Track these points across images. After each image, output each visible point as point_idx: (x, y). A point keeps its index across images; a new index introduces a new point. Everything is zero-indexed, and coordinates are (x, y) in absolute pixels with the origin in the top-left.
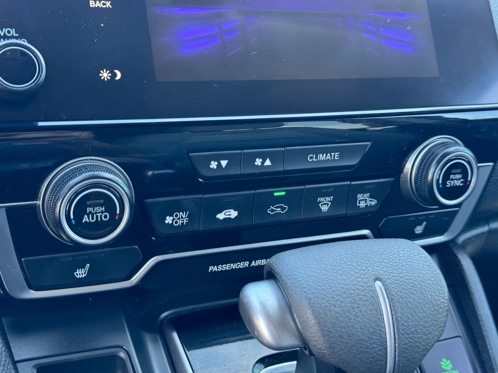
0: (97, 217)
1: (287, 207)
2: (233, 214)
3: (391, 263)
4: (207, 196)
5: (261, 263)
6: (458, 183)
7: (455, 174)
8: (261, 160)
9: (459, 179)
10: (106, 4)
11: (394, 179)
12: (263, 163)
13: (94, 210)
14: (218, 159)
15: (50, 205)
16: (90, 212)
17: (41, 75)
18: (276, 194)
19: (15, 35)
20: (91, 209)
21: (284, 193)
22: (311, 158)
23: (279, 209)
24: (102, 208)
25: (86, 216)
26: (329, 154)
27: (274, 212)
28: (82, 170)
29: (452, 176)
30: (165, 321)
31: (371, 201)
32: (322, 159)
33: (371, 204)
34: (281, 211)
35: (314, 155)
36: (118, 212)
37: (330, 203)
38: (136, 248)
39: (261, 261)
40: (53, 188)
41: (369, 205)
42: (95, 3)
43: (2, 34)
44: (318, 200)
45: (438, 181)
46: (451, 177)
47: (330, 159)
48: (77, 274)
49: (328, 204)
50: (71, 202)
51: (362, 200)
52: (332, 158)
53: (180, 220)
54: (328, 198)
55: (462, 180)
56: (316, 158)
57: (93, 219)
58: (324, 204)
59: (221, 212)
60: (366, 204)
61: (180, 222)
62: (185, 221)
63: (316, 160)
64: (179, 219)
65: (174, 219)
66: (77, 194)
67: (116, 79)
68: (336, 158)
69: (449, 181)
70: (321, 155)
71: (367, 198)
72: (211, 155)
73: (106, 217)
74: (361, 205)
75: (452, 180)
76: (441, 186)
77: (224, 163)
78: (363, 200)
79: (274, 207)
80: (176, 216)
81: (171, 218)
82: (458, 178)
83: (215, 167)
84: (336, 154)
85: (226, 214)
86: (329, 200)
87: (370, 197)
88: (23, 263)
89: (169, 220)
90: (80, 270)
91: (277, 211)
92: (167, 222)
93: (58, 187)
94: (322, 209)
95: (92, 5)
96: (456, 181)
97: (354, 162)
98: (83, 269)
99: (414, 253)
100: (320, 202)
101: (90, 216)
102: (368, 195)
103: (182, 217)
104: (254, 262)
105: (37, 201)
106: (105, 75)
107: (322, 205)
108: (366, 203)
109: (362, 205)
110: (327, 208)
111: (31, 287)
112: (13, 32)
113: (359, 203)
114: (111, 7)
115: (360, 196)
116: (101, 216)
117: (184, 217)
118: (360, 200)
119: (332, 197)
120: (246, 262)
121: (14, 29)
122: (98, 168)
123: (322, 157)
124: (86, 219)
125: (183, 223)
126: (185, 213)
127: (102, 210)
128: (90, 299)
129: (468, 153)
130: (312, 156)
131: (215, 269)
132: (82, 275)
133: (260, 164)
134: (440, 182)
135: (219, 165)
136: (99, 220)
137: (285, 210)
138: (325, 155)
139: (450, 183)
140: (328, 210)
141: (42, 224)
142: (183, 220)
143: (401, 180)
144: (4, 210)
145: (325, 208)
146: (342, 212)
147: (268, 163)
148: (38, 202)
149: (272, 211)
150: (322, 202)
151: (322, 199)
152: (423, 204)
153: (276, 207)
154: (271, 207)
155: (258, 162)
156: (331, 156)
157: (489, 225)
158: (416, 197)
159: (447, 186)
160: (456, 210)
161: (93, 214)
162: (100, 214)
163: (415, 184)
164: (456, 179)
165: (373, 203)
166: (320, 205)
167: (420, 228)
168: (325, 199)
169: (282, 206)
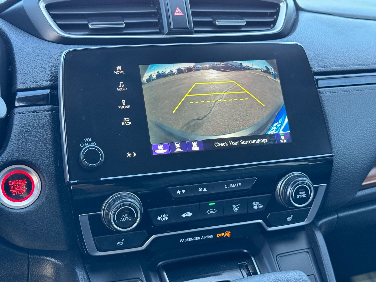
0: (126, 218)
1: (216, 210)
2: (190, 214)
4: (176, 206)
5: (206, 237)
6: (303, 196)
7: (301, 191)
8: (201, 189)
9: (304, 194)
10: (129, 123)
11: (271, 194)
12: (202, 190)
13: (125, 216)
14: (181, 189)
15: (107, 214)
16: (123, 217)
17: (102, 159)
18: (210, 204)
19: (91, 141)
20: (124, 215)
21: (214, 204)
22: (226, 186)
23: (212, 211)
24: (128, 215)
25: (121, 218)
26: (235, 184)
27: (210, 213)
28: (120, 198)
29: (300, 193)
30: (160, 267)
32: (232, 187)
33: (260, 207)
34: (213, 212)
35: (228, 185)
36: (135, 216)
37: (238, 207)
38: (144, 232)
39: (206, 236)
40: (108, 206)
41: (259, 208)
42: (124, 124)
43: (86, 141)
44: (232, 206)
45: (292, 195)
46: (299, 193)
47: (236, 186)
48: (118, 244)
49: (237, 208)
50: (115, 212)
51: (255, 205)
52: (237, 186)
54: (237, 205)
55: (306, 194)
56: (229, 186)
57: (124, 220)
58: (235, 208)
60: (258, 207)
61: (164, 219)
62: (167, 219)
63: (229, 187)
64: (164, 217)
65: (161, 218)
66: (118, 209)
67: (134, 156)
68: (239, 186)
69: (298, 195)
70: (231, 185)
72: (177, 188)
73: (130, 218)
74: (255, 208)
75: (300, 194)
76: (294, 198)
77: (184, 191)
78: (256, 205)
80: (162, 216)
81: (160, 217)
82: (303, 193)
83: (180, 193)
84: (239, 184)
85: (186, 214)
86: (238, 206)
87: (259, 204)
88: (95, 239)
89: (159, 218)
90: (120, 242)
91: (211, 212)
92: (158, 219)
93: (110, 206)
94: (235, 210)
95: (123, 124)
96: (302, 195)
97: (249, 187)
98: (121, 242)
100: (233, 207)
101: (123, 218)
102: (258, 202)
103: (165, 217)
104: (203, 237)
106: (129, 155)
107: (234, 209)
108: (257, 206)
109: (256, 207)
110: (237, 210)
111: (98, 250)
112: (90, 140)
113: (254, 207)
114: (131, 124)
115: (254, 204)
116: (128, 218)
117: (166, 216)
118: (254, 206)
119: (239, 204)
120: (199, 237)
121: (90, 139)
122: (126, 197)
123: (232, 186)
124: (121, 220)
126: (166, 215)
128: (125, 256)
129: (308, 181)
130: (227, 185)
131: (183, 240)
132: (121, 244)
133: (201, 191)
134: (294, 196)
135: (181, 192)
136: (127, 220)
137: (215, 212)
138: (233, 185)
139: (299, 196)
140: (238, 211)
141: (103, 222)
142: (166, 218)
143: (275, 194)
144: (87, 216)
145: (236, 210)
146: (245, 211)
147: (205, 190)
148: (101, 212)
149: (209, 212)
150: (234, 207)
151: (234, 206)
152: (288, 206)
153: (211, 211)
154: (208, 210)
155: (200, 190)
156: (237, 185)
157: (337, 214)
158: (283, 203)
159: (297, 197)
160: (309, 208)
161: (124, 218)
162: (127, 217)
163: (282, 196)
164: (302, 194)
165: (261, 206)
166: (233, 208)
167: (290, 218)
168: (236, 206)
169: (214, 210)
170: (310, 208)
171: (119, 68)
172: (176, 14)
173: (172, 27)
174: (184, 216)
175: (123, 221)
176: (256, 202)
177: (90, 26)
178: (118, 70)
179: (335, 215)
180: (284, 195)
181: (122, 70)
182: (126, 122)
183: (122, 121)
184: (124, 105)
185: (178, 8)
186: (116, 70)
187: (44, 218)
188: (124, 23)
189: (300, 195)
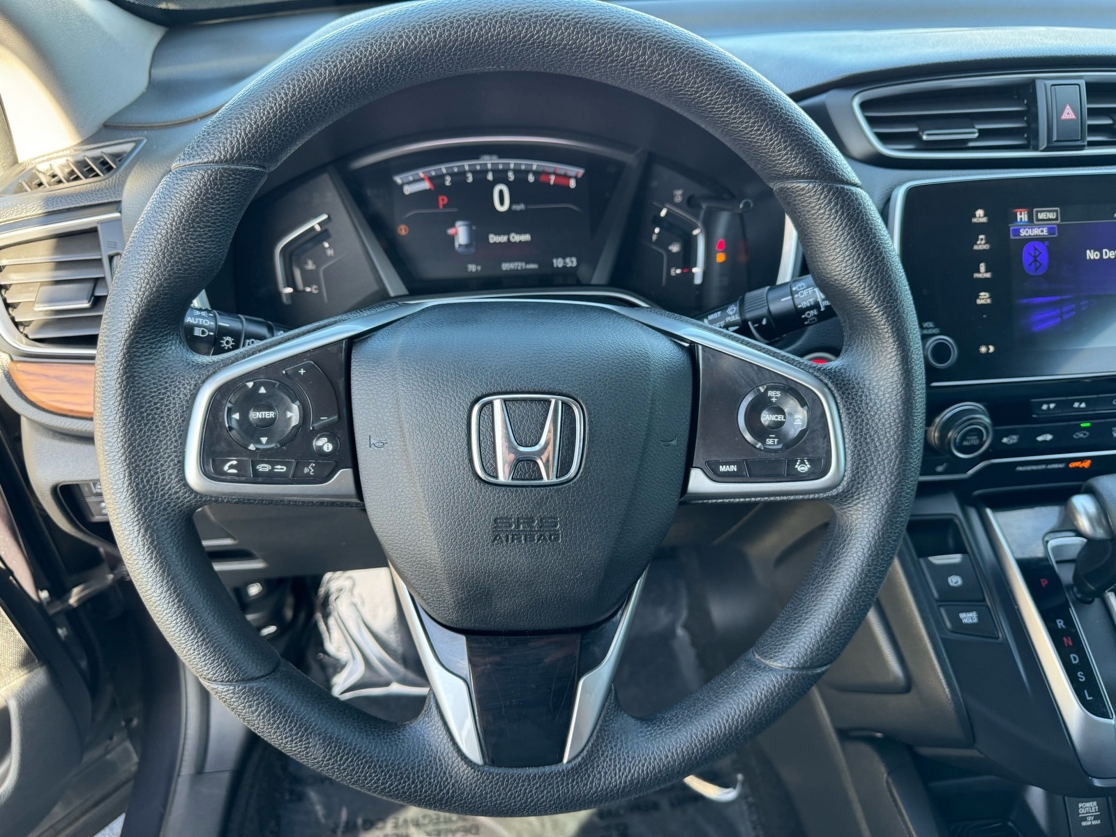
0: (972, 441)
1: (1088, 433)
2: (1049, 437)
4: (1033, 426)
5: (1055, 467)
10: (987, 301)
12: (1079, 405)
13: (971, 438)
14: (1048, 403)
16: (969, 439)
17: (955, 357)
18: (1082, 425)
19: (932, 326)
21: (1088, 425)
23: (1082, 435)
25: (965, 441)
27: (1078, 437)
39: (1054, 465)
42: (980, 301)
43: (924, 326)
44: (1112, 429)
48: (937, 469)
57: (969, 443)
59: (1040, 435)
61: (1011, 442)
62: (1015, 441)
65: (1008, 440)
67: (989, 352)
72: (1044, 400)
73: (977, 441)
77: (1052, 406)
80: (1010, 437)
83: (1045, 408)
85: (1044, 437)
90: (940, 466)
91: (1080, 436)
92: (1004, 441)
94: (1114, 435)
95: (978, 302)
100: (1113, 431)
101: (968, 441)
103: (1013, 439)
104: (1049, 465)
106: (983, 349)
107: (1114, 433)
114: (989, 302)
117: (1015, 438)
120: (1043, 466)
122: (977, 412)
125: (1013, 442)
126: (1016, 436)
127: (975, 438)
131: (1020, 469)
133: (1077, 406)
135: (1049, 407)
136: (973, 443)
137: (1086, 436)
147: (1083, 405)
149: (1077, 435)
151: (1115, 429)
153: (1080, 434)
154: (1077, 433)
162: (974, 440)
169: (1085, 433)
171: (980, 213)
172: (1065, 116)
173: (1055, 138)
174: (1040, 439)
175: (966, 444)
177: (925, 138)
178: (977, 215)
181: (985, 215)
182: (984, 298)
183: (977, 297)
184: (983, 273)
185: (1068, 107)
186: (975, 216)
188: (976, 131)
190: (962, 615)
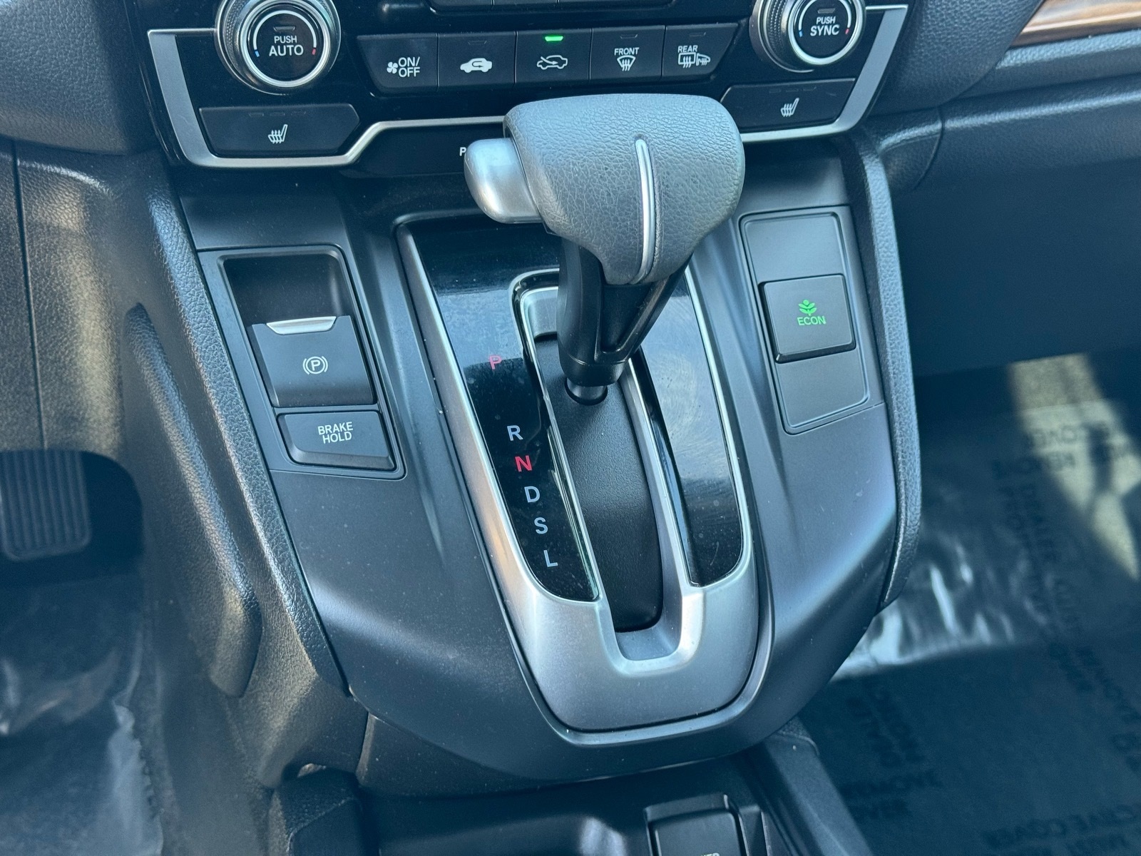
0: (288, 49)
1: (566, 60)
2: (485, 65)
3: (666, 120)
4: (444, 35)
6: (830, 31)
7: (824, 16)
9: (832, 24)
11: (737, 24)
13: (283, 40)
15: (229, 31)
16: (279, 43)
18: (548, 39)
20: (280, 38)
21: (560, 38)
23: (554, 63)
24: (294, 37)
25: (273, 47)
27: (548, 66)
29: (819, 19)
31: (700, 58)
33: (700, 63)
34: (557, 66)
36: (315, 45)
37: (634, 58)
38: (350, 107)
40: (230, 13)
41: (697, 64)
44: (616, 52)
45: (796, 27)
46: (818, 21)
48: (271, 137)
49: (631, 59)
50: (252, 29)
51: (686, 56)
53: (409, 69)
54: (631, 49)
55: (837, 26)
57: (282, 52)
58: (625, 59)
59: (466, 61)
60: (694, 63)
61: (408, 72)
62: (415, 72)
64: (406, 67)
65: (399, 67)
66: (260, 16)
69: (815, 27)
71: (695, 53)
73: (299, 50)
74: (684, 63)
75: (820, 24)
76: (801, 35)
78: (689, 56)
79: (548, 58)
80: (403, 62)
81: (396, 65)
82: (830, 22)
85: (475, 64)
87: (699, 51)
88: (201, 113)
89: (392, 68)
90: (276, 132)
91: (552, 65)
92: (389, 70)
94: (623, 66)
96: (827, 26)
98: (279, 131)
99: (706, 111)
100: (618, 55)
101: (279, 47)
102: (695, 47)
103: (411, 66)
105: (214, 27)
107: (621, 60)
108: (692, 60)
109: (687, 63)
110: (630, 66)
111: (213, 151)
113: (682, 61)
115: (682, 49)
116: (293, 49)
117: (413, 65)
118: (682, 56)
119: (637, 49)
124: (273, 51)
125: (412, 74)
126: (414, 58)
127: (294, 41)
128: (297, 185)
132: (279, 139)
134: (800, 28)
136: (291, 54)
137: (564, 65)
139: (817, 30)
140: (632, 68)
141: (222, 60)
142: (413, 70)
143: (749, 25)
144: (173, 38)
145: (626, 66)
146: (654, 72)
148: (215, 30)
149: (544, 64)
150: (621, 55)
151: (621, 51)
152: (789, 68)
153: (550, 60)
154: (542, 58)
157: (943, 122)
158: (770, 54)
159: (812, 34)
160: (851, 82)
161: (282, 46)
162: (287, 45)
163: (768, 32)
164: (825, 24)
165: (706, 61)
166: (618, 60)
167: (790, 109)
168: (626, 51)
169: (560, 58)
170: (854, 80)
175: (276, 55)
176: (690, 47)
179: (934, 121)
180: (773, 26)
187: (48, 36)
189: (821, 27)
190: (321, 430)
